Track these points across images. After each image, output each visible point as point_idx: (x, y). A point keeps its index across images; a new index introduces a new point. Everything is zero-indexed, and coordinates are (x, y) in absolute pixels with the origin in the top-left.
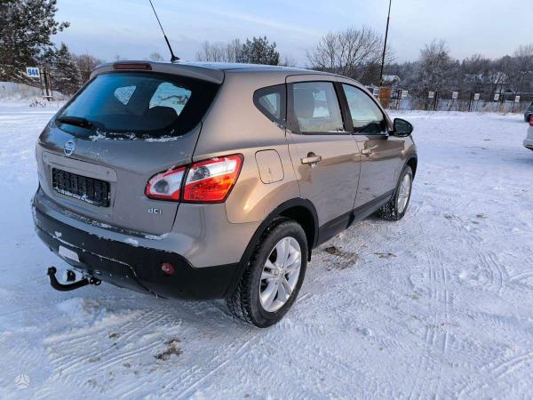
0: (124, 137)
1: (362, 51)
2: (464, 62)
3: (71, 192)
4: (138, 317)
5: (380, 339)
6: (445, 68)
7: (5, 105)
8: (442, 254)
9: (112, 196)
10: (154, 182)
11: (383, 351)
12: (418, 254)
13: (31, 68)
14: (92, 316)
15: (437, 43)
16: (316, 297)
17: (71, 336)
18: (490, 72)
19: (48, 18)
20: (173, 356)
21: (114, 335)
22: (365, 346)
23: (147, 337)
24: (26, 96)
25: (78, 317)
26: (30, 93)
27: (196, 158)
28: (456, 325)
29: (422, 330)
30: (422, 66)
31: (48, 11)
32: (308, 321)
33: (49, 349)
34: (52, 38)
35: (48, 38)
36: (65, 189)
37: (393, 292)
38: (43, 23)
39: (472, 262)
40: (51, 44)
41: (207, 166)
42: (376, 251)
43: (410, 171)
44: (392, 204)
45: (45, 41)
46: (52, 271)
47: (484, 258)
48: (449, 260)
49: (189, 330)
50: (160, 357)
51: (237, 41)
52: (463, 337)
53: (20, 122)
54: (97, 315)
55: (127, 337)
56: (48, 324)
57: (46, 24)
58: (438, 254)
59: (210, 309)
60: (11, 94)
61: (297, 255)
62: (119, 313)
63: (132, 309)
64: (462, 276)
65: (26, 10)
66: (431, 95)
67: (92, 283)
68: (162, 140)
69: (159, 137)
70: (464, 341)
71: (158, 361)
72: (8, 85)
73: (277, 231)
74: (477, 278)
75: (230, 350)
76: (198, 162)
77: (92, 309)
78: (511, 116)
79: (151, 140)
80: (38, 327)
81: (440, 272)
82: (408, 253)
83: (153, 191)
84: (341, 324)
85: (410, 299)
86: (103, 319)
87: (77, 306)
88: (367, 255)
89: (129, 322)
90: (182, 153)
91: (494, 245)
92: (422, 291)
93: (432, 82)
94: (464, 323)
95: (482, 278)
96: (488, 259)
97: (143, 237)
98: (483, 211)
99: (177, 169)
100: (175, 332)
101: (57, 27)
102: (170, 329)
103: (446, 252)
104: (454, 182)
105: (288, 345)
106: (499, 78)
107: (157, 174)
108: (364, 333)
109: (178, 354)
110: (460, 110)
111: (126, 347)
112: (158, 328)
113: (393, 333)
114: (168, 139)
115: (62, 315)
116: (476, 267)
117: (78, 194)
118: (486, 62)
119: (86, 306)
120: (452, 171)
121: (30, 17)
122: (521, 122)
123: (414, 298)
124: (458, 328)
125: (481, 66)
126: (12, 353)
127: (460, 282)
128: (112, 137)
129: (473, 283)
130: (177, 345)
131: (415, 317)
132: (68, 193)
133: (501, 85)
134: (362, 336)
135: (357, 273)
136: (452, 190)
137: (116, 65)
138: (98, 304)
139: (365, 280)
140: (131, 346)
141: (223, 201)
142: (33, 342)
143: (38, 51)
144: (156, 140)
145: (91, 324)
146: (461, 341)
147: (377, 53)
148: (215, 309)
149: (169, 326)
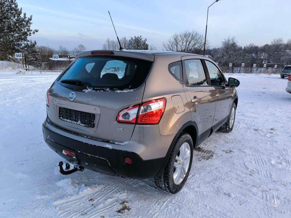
0: (103, 90)
1: (193, 42)
2: (245, 47)
3: (70, 120)
4: (102, 189)
5: (238, 199)
6: (235, 51)
7: (3, 73)
8: (258, 150)
9: (96, 122)
10: (122, 114)
11: (242, 205)
12: (245, 150)
13: (18, 54)
14: (77, 189)
15: (231, 38)
16: (197, 176)
17: (68, 200)
18: (259, 53)
19: (27, 27)
20: (126, 211)
21: (91, 200)
22: (232, 203)
23: (110, 200)
24: (14, 69)
25: (70, 189)
26: (16, 67)
27: (144, 100)
28: (277, 190)
29: (260, 193)
30: (223, 50)
31: (27, 24)
32: (196, 189)
33: (58, 208)
34: (29, 38)
35: (26, 38)
36: (66, 118)
37: (238, 172)
38: (25, 30)
39: (276, 154)
40: (28, 41)
41: (150, 104)
42: (222, 150)
43: (235, 106)
44: (227, 124)
45: (25, 39)
46: (61, 164)
47: (282, 153)
48: (263, 154)
49: (131, 196)
50: (119, 211)
51: (125, 38)
52: (283, 197)
53: (12, 82)
54: (79, 188)
55: (98, 200)
56: (54, 194)
57: (26, 30)
58: (257, 151)
59: (141, 184)
60: (6, 67)
61: (189, 152)
62: (92, 187)
63: (98, 185)
64: (273, 162)
65: (15, 23)
66: (231, 65)
67: (79, 170)
68: (125, 91)
69: (122, 90)
70: (284, 198)
71: (119, 214)
72: (5, 62)
73: (181, 139)
74: (281, 163)
75: (157, 207)
76: (146, 102)
77: (76, 185)
78: (273, 75)
79: (119, 91)
80: (49, 196)
81: (261, 160)
82: (240, 150)
83: (121, 118)
84: (215, 191)
85: (248, 176)
86: (84, 190)
87: (68, 183)
88: (218, 151)
89: (98, 192)
90: (137, 98)
91: (284, 144)
92: (253, 171)
93: (229, 58)
94: (282, 189)
95: (284, 163)
96: (284, 152)
97: (114, 144)
98: (274, 127)
99: (134, 106)
100: (124, 197)
101: (31, 32)
102: (121, 195)
103: (260, 149)
104: (253, 111)
105: (189, 203)
106: (263, 56)
107: (123, 109)
108: (229, 195)
109: (129, 209)
110: (246, 73)
111: (99, 206)
112: (115, 195)
113: (245, 195)
114: (128, 91)
115: (60, 189)
116: (279, 157)
117: (75, 121)
118: (256, 48)
119: (73, 183)
120: (250, 105)
121: (17, 27)
122: (279, 78)
123: (250, 175)
124: (279, 192)
125: (254, 50)
126: (37, 211)
127: (273, 166)
128: (97, 90)
129: (280, 166)
130: (127, 205)
131: (254, 186)
132: (69, 121)
133: (265, 59)
134: (228, 197)
135: (215, 162)
136: (254, 115)
137: (93, 52)
138: (78, 182)
139: (221, 165)
140: (101, 206)
141: (158, 123)
142: (47, 204)
143: (21, 45)
144: (121, 91)
145: (78, 193)
146: (283, 199)
147: (201, 43)
148: (143, 184)
149: (120, 194)
